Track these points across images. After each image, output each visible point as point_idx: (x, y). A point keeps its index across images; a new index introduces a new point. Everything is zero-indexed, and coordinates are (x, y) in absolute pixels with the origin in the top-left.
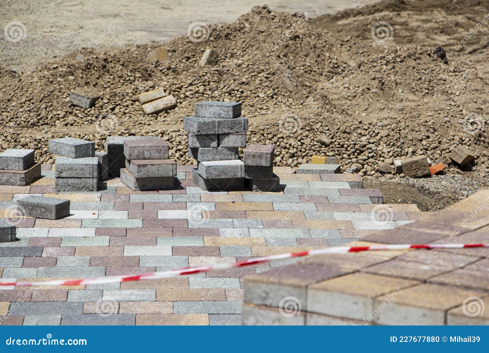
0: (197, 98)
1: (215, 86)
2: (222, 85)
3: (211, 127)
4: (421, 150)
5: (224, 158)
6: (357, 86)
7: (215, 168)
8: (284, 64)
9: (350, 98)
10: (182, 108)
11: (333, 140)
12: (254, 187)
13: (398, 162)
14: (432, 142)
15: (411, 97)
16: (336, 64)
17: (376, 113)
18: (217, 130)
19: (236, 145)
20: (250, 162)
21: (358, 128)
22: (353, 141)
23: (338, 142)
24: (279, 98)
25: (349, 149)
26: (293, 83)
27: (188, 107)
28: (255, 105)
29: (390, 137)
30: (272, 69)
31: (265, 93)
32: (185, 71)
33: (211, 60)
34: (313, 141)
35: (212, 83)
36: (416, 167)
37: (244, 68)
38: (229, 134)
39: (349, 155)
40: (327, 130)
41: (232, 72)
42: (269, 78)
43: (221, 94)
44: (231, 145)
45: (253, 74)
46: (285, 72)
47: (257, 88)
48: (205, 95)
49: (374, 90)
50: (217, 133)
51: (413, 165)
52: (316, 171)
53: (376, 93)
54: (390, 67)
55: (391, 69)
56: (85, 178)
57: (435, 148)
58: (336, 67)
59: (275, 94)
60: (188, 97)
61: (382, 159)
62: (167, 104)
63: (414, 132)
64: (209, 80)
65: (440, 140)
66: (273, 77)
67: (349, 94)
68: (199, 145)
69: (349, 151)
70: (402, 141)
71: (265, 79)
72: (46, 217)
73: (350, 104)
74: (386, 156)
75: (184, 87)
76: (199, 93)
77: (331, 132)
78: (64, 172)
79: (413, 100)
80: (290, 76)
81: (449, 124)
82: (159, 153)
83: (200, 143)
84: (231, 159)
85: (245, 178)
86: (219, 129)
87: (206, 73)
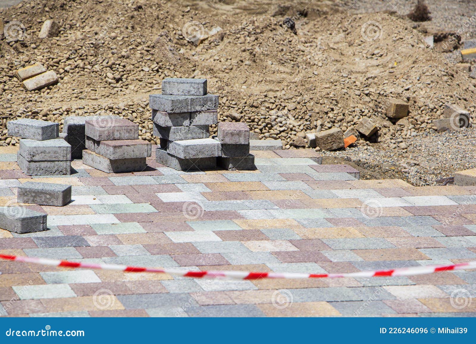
0: (78, 73)
1: (94, 60)
2: (100, 59)
3: (184, 104)
4: (328, 122)
5: (196, 137)
6: (230, 58)
7: (193, 147)
8: (164, 37)
9: (227, 71)
10: (66, 83)
11: (242, 115)
12: (230, 166)
13: (311, 136)
14: (338, 114)
15: (282, 69)
16: (182, 35)
17: (255, 85)
18: (189, 108)
19: (207, 123)
20: (229, 141)
21: (265, 101)
22: (262, 115)
23: (248, 117)
24: (166, 72)
25: (260, 123)
26: (176, 57)
27: (72, 82)
28: (143, 79)
29: (297, 110)
30: (150, 42)
31: (149, 67)
32: (33, 43)
33: (52, 32)
34: (222, 116)
35: (89, 57)
36: (332, 140)
37: (120, 41)
38: (200, 112)
39: (261, 130)
40: (234, 105)
41: (108, 45)
42: (150, 51)
43: (102, 68)
44: (202, 123)
45: (131, 47)
46: (166, 45)
47: (139, 62)
48: (85, 70)
49: (247, 62)
50: (189, 111)
51: (329, 138)
52: (263, 147)
53: (250, 65)
54: (253, 38)
55: (254, 41)
56: (58, 161)
57: (341, 120)
58: (182, 39)
59: (160, 68)
60: (68, 72)
61: (293, 132)
62: (48, 80)
63: (319, 105)
64: (86, 54)
65: (343, 112)
66: (153, 50)
67: (225, 67)
68: (171, 124)
69: (260, 125)
70: (309, 114)
71: (146, 53)
72: (51, 204)
73: (228, 77)
74: (297, 130)
75: (62, 61)
76: (79, 68)
77: (239, 107)
78: (37, 156)
79: (284, 72)
80: (172, 49)
81: (347, 96)
82: (129, 132)
83: (172, 121)
84: (203, 138)
85: (221, 157)
86: (192, 107)
87: (82, 47)
